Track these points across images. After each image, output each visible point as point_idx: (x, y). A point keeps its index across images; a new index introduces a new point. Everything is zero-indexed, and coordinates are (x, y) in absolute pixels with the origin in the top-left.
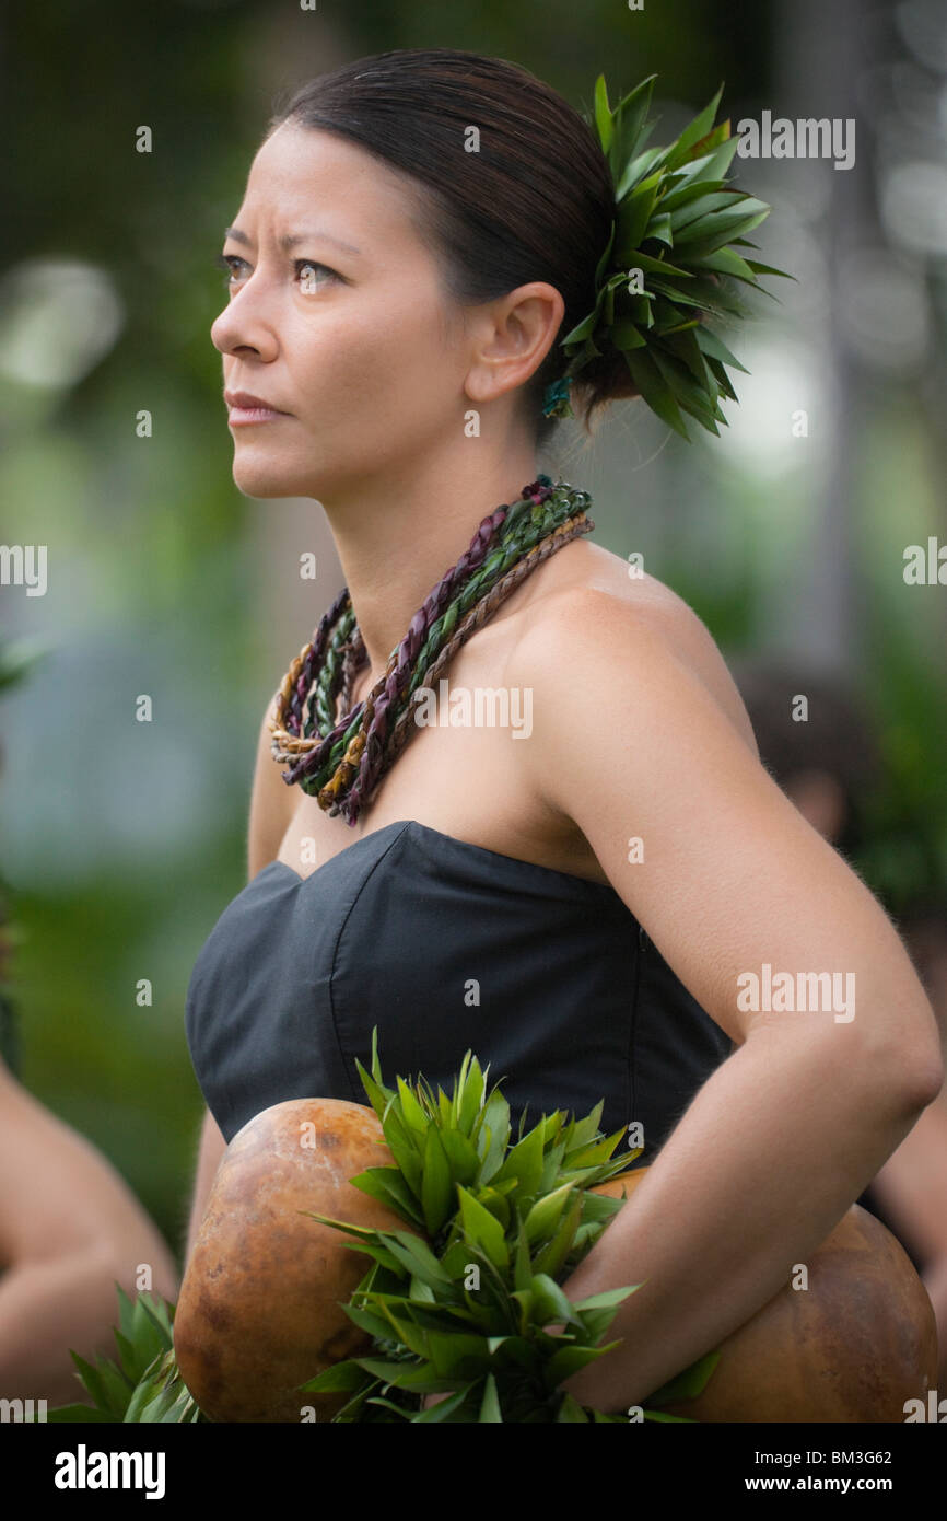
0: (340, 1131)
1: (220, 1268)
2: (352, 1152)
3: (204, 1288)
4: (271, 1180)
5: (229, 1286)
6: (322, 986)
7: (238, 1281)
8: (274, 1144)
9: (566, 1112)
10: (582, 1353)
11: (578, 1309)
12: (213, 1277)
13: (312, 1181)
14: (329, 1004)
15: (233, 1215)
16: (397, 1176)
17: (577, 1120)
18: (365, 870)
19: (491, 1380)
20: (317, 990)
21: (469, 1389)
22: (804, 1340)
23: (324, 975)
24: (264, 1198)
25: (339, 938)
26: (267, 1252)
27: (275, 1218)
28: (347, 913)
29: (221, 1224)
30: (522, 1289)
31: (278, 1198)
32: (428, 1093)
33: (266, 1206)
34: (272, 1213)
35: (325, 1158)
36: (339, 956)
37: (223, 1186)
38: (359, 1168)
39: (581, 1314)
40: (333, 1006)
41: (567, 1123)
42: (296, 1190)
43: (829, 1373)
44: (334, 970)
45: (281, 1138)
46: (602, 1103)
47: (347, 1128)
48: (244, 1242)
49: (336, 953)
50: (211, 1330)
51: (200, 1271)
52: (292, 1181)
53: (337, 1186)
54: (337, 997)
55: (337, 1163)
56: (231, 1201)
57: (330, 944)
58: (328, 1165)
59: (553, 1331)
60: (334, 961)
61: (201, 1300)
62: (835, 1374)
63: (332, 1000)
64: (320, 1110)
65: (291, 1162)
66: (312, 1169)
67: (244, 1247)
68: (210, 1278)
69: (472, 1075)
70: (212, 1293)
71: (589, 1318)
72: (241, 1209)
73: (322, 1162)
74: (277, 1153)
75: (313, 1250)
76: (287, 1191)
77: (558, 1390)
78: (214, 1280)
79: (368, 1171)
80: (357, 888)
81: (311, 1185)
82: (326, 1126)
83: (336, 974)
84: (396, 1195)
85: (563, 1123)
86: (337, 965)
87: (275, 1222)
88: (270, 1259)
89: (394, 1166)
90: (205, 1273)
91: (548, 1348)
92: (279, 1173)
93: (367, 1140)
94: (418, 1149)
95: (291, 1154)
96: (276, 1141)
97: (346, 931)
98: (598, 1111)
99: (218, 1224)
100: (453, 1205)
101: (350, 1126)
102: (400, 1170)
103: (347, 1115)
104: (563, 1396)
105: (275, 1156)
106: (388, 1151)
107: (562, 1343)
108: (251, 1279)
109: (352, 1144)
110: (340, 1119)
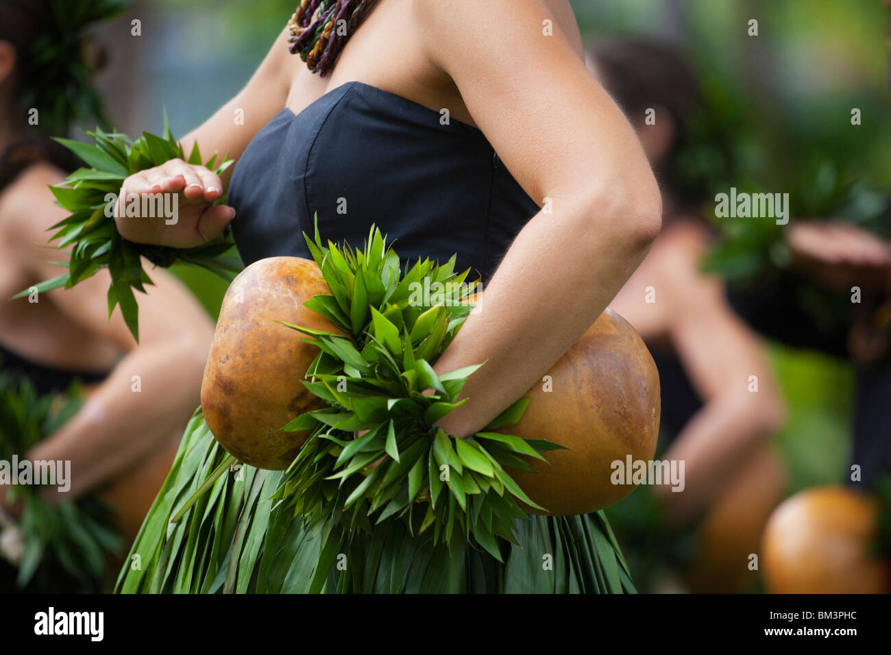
0: (297, 275)
1: (227, 358)
2: (305, 286)
3: (218, 370)
4: (257, 304)
5: (233, 368)
6: (299, 180)
7: (239, 365)
8: (257, 283)
9: (433, 262)
10: (447, 406)
11: (442, 380)
12: (223, 363)
13: (282, 304)
14: (304, 191)
15: (234, 325)
16: (332, 300)
17: (440, 265)
18: (327, 111)
19: (392, 422)
20: (297, 182)
21: (379, 428)
22: (580, 388)
23: (300, 174)
24: (252, 315)
25: (310, 151)
26: (256, 347)
27: (260, 327)
28: (315, 136)
29: (227, 331)
30: (408, 370)
31: (262, 315)
32: (350, 251)
33: (254, 320)
34: (258, 324)
35: (288, 290)
36: (310, 162)
37: (228, 309)
38: (309, 296)
39: (444, 383)
40: (306, 192)
41: (434, 266)
42: (272, 310)
43: (596, 407)
44: (307, 170)
45: (261, 279)
46: (455, 255)
47: (301, 272)
48: (241, 341)
49: (308, 160)
50: (223, 394)
51: (215, 360)
52: (269, 304)
53: (296, 306)
54: (308, 187)
55: (296, 293)
56: (232, 318)
57: (306, 155)
58: (290, 294)
59: (428, 394)
60: (307, 165)
61: (217, 377)
62: (600, 407)
63: (305, 189)
64: (285, 263)
65: (268, 293)
66: (281, 297)
67: (241, 346)
68: (222, 364)
69: (376, 240)
70: (223, 372)
71: (448, 385)
72: (239, 322)
73: (287, 293)
74: (260, 288)
75: (283, 346)
76: (267, 310)
77: (434, 426)
78: (224, 365)
79: (315, 297)
80: (322, 121)
81: (281, 307)
82: (289, 271)
83: (308, 173)
84: (332, 312)
85: (432, 268)
86: (308, 168)
87: (260, 329)
88: (257, 351)
89: (330, 295)
90: (219, 361)
91: (425, 404)
92: (261, 300)
93: (314, 279)
94: (344, 284)
95: (268, 289)
96: (259, 281)
97: (314, 147)
98: (453, 260)
99: (225, 331)
100: (368, 318)
101: (303, 271)
102: (334, 297)
103: (301, 265)
104: (436, 430)
105: (258, 290)
106: (327, 286)
107: (434, 401)
108: (247, 363)
109: (305, 281)
110: (297, 268)
